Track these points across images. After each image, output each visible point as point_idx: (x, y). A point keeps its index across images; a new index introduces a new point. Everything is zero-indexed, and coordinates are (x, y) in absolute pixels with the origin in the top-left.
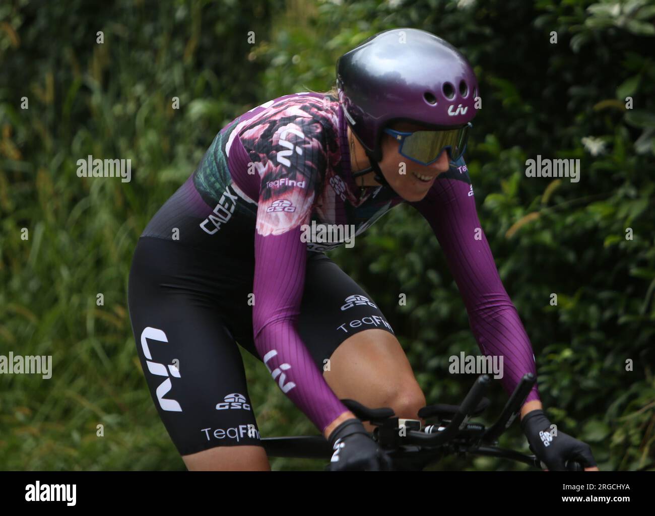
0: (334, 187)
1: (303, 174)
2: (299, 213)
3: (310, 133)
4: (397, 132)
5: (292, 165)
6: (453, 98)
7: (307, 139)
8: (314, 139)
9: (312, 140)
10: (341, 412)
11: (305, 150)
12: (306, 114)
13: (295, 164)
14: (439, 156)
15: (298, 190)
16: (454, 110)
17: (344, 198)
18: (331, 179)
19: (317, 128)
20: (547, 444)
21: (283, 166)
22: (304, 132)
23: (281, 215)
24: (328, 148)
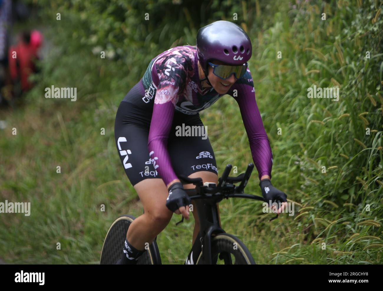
0: (191, 86)
1: (174, 79)
2: (171, 96)
3: (180, 62)
4: (213, 64)
5: (170, 75)
6: (237, 53)
7: (177, 64)
8: (181, 65)
9: (180, 65)
10: (174, 179)
11: (176, 69)
12: (180, 54)
13: (171, 75)
14: (230, 76)
15: (171, 86)
16: (236, 58)
17: (196, 91)
18: (189, 82)
19: (183, 60)
20: (267, 192)
21: (167, 75)
22: (177, 61)
23: (164, 96)
24: (187, 69)
